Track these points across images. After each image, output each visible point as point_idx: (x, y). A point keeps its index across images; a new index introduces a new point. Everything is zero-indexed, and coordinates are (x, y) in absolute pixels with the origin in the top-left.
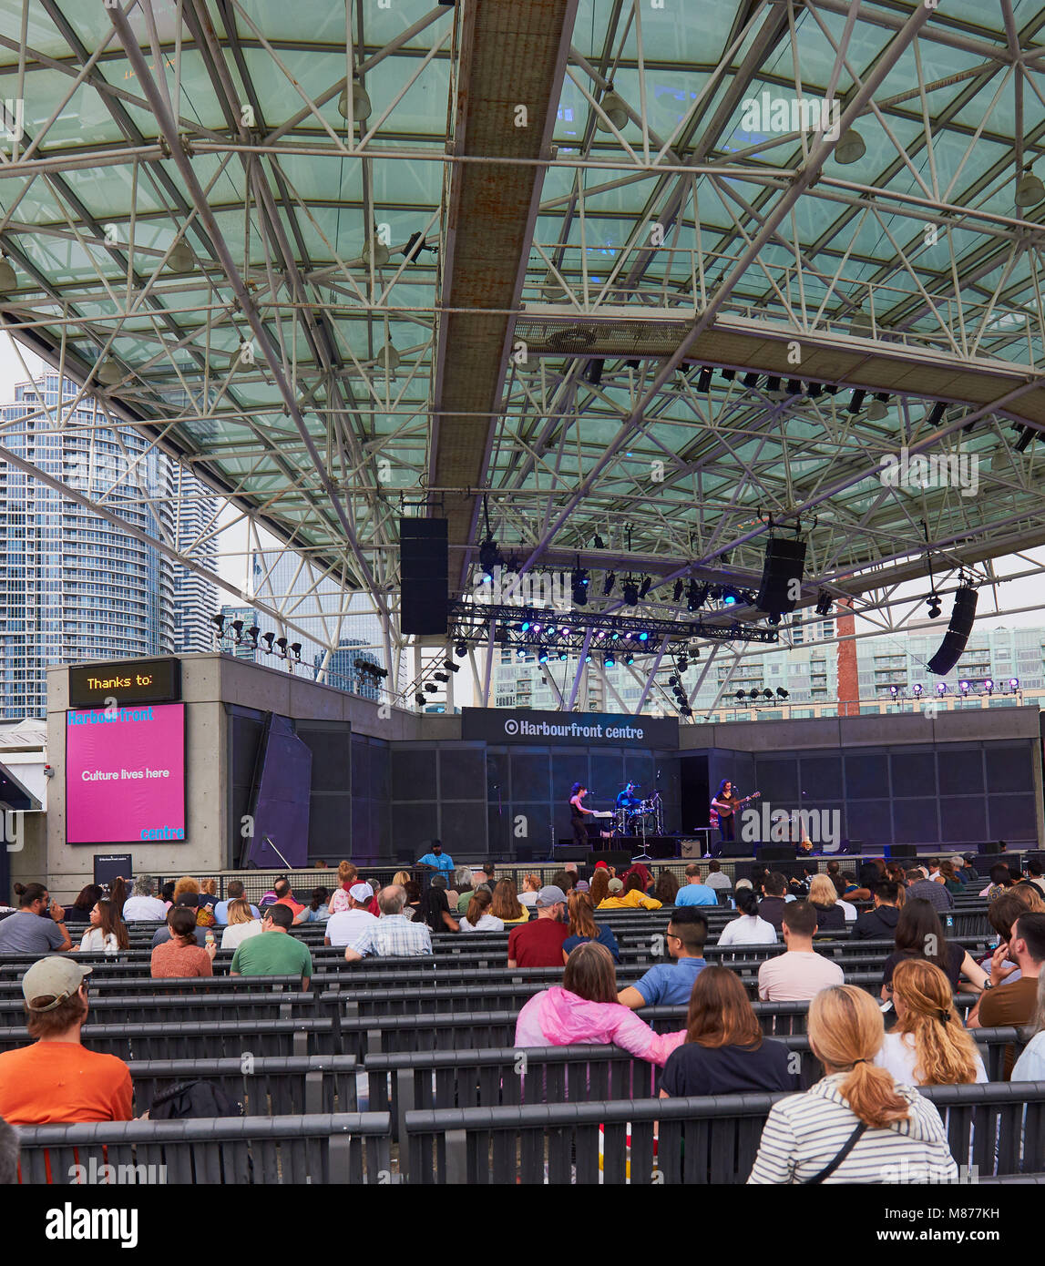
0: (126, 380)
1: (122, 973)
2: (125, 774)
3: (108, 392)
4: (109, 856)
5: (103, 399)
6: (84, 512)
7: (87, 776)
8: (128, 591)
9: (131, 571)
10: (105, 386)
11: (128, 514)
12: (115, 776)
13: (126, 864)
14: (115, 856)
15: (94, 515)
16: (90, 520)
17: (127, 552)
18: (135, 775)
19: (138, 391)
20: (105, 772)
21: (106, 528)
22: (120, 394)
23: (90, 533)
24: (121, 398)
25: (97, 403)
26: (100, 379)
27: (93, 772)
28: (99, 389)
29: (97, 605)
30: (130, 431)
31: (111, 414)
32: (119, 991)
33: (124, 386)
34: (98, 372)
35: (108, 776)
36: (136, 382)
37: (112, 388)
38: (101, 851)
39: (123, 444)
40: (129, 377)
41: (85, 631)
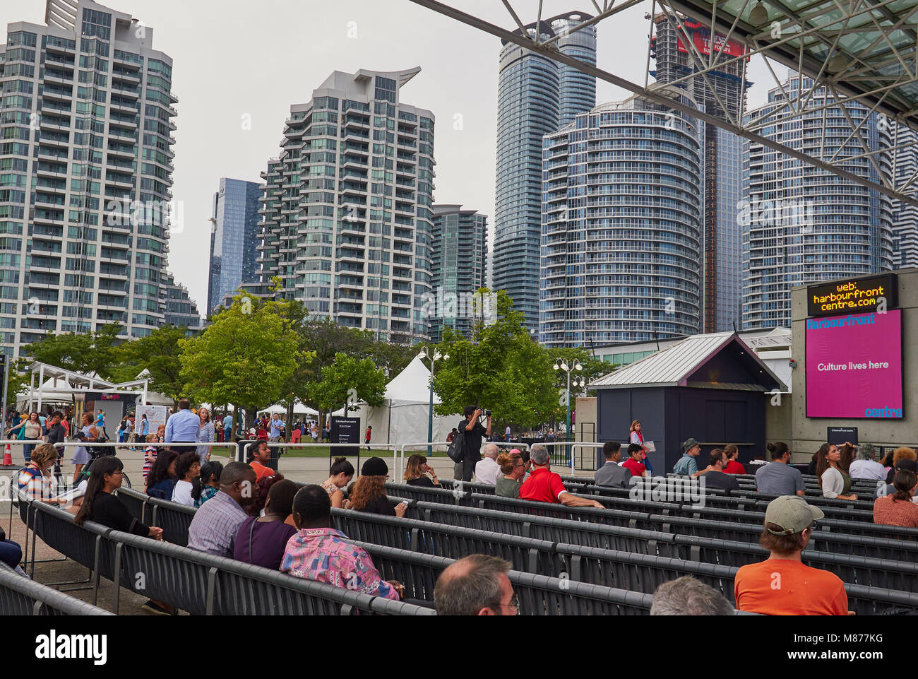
0: (850, 66)
1: (848, 517)
2: (851, 366)
3: (837, 79)
4: (839, 428)
5: (832, 85)
6: (819, 173)
7: (821, 367)
8: (854, 227)
9: (856, 212)
10: (833, 75)
11: (854, 168)
12: (844, 367)
13: (853, 436)
14: (844, 428)
15: (827, 173)
16: (824, 178)
17: (853, 198)
18: (859, 366)
19: (860, 72)
20: (836, 364)
21: (836, 182)
22: (846, 78)
23: (824, 188)
24: (847, 81)
25: (828, 90)
26: (830, 70)
27: (826, 364)
28: (829, 78)
29: (830, 241)
30: (855, 106)
31: (840, 96)
32: (846, 530)
33: (848, 71)
34: (828, 65)
35: (838, 368)
36: (859, 66)
37: (839, 75)
38: (833, 424)
39: (849, 116)
40: (853, 63)
41: (821, 261)
